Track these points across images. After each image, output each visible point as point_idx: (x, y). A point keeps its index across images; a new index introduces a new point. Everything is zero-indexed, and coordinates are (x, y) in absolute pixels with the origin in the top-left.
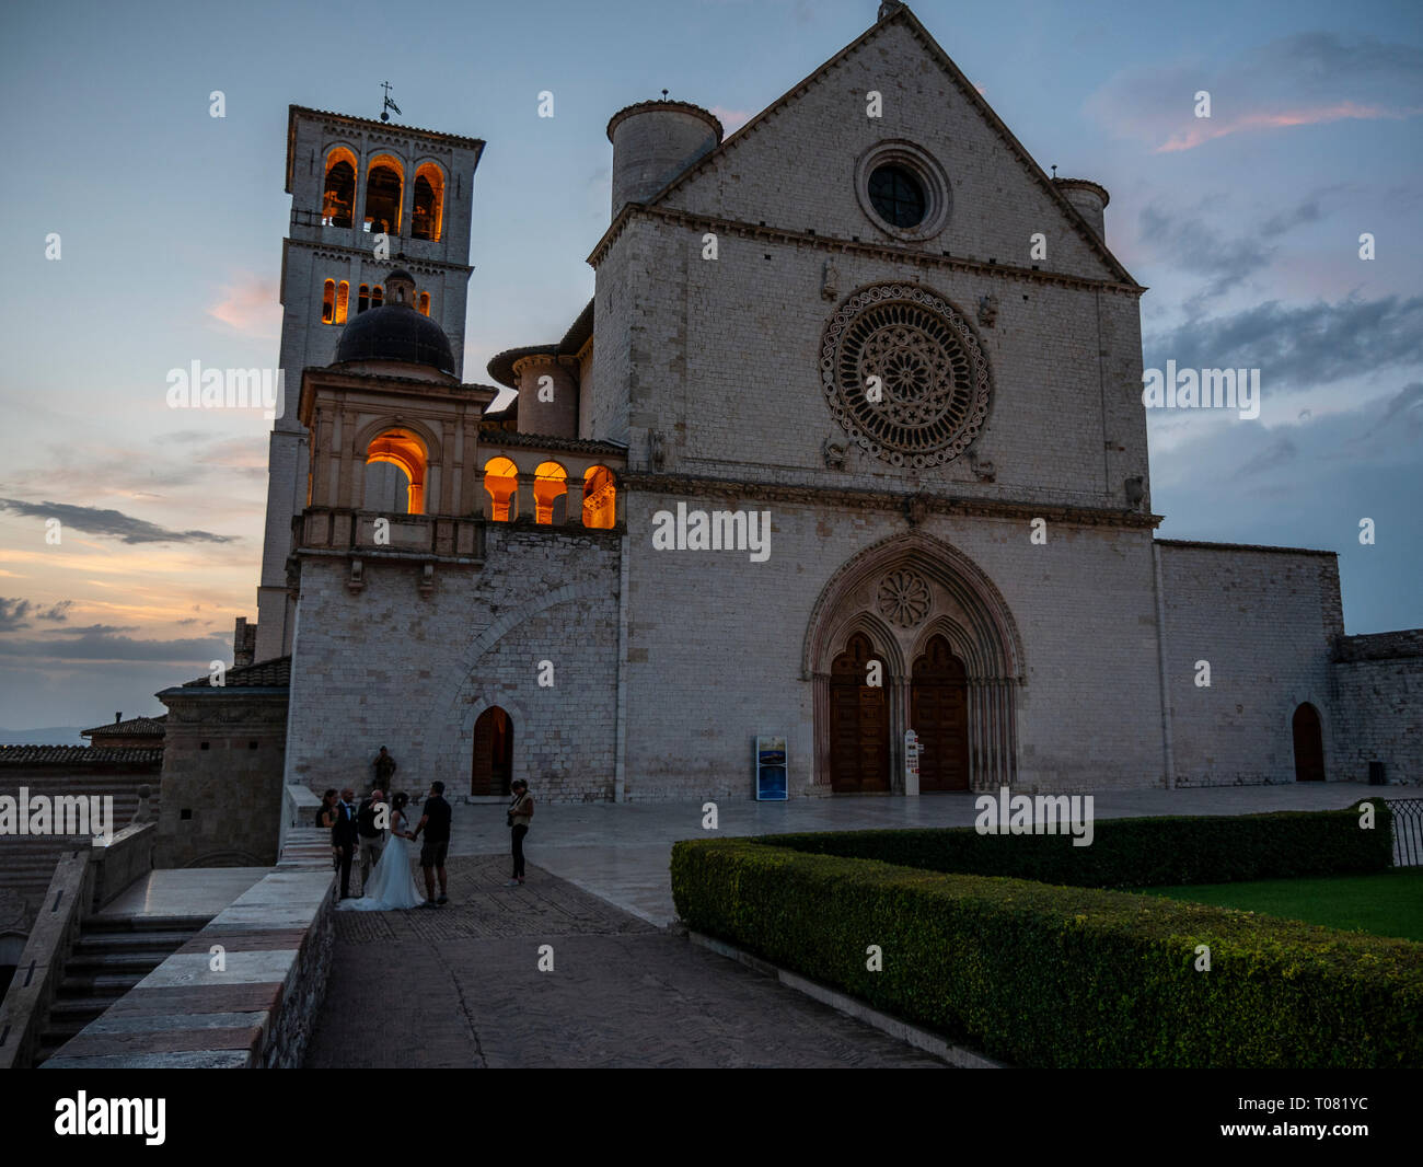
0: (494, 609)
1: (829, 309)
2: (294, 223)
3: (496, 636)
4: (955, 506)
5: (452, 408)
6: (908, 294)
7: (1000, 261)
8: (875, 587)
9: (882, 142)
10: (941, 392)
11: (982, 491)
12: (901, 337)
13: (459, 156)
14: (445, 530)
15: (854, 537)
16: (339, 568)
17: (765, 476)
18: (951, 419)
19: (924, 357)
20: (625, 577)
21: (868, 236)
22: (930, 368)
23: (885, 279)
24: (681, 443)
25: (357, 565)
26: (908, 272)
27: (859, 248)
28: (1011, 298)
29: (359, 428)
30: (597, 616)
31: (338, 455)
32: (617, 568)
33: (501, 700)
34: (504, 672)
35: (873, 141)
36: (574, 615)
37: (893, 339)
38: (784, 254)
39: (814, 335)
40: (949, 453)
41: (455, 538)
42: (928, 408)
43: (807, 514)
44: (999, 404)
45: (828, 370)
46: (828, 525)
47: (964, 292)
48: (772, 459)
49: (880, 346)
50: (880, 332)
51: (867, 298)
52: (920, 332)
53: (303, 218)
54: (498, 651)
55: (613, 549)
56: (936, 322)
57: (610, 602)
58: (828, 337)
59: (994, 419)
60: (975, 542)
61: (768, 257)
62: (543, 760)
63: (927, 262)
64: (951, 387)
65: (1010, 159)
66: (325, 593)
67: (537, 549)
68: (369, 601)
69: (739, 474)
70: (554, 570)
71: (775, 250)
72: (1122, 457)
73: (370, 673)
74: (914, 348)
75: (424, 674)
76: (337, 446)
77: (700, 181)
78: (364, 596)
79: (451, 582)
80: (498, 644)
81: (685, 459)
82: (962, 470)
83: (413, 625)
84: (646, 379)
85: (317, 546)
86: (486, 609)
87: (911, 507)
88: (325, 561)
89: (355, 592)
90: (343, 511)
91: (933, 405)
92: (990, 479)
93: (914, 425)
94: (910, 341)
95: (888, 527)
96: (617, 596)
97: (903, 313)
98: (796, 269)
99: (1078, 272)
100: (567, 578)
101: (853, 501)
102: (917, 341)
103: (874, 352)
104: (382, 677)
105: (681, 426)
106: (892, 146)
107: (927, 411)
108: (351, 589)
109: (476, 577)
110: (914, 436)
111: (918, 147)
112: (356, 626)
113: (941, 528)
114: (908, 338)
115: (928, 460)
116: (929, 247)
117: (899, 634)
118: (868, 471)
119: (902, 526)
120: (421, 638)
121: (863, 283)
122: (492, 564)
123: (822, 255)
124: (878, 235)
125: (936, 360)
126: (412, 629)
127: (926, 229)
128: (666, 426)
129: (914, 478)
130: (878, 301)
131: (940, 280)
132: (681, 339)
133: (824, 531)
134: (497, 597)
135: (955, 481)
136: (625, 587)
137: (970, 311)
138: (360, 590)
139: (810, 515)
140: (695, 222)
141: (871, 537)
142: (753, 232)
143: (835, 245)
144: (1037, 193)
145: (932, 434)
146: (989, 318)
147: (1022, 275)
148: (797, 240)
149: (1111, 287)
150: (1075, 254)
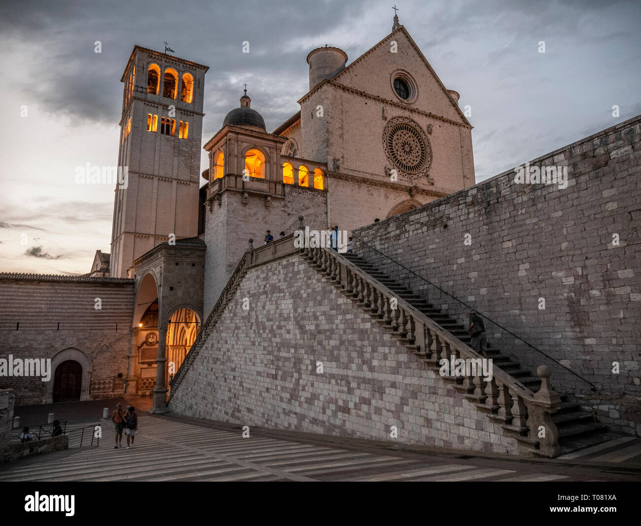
0: (289, 214)
1: (385, 123)
3: (290, 224)
4: (424, 192)
5: (272, 143)
6: (407, 121)
7: (433, 113)
9: (398, 70)
10: (417, 155)
11: (431, 188)
12: (405, 135)
14: (273, 185)
15: (395, 199)
16: (239, 196)
17: (369, 177)
18: (420, 163)
19: (412, 142)
20: (329, 206)
21: (395, 100)
22: (414, 146)
23: (400, 115)
24: (343, 163)
25: (246, 195)
26: (407, 114)
27: (392, 104)
28: (436, 126)
29: (243, 147)
30: (320, 219)
31: (237, 156)
32: (326, 204)
35: (395, 69)
36: (314, 218)
37: (403, 135)
38: (371, 103)
39: (381, 131)
40: (420, 175)
41: (276, 189)
43: (381, 191)
44: (434, 160)
45: (385, 144)
46: (388, 195)
47: (423, 122)
48: (370, 171)
49: (399, 137)
50: (399, 133)
51: (395, 121)
52: (411, 134)
54: (290, 229)
55: (324, 197)
56: (415, 131)
57: (324, 215)
58: (384, 133)
59: (433, 165)
61: (366, 103)
63: (412, 111)
64: (420, 153)
65: (434, 80)
66: (235, 204)
67: (301, 195)
68: (249, 208)
69: (361, 175)
70: (307, 203)
71: (367, 101)
72: (468, 181)
73: (251, 234)
74: (409, 139)
76: (236, 153)
77: (345, 75)
78: (247, 206)
79: (275, 204)
80: (290, 227)
81: (345, 169)
82: (424, 181)
83: (264, 218)
84: (332, 140)
85: (232, 187)
86: (286, 214)
87: (411, 191)
88: (235, 192)
89: (245, 204)
91: (415, 159)
92: (433, 184)
93: (410, 164)
95: (405, 197)
96: (326, 213)
97: (405, 128)
98: (375, 108)
99: (454, 119)
100: (311, 206)
101: (394, 187)
102: (410, 137)
103: (398, 139)
105: (343, 157)
106: (401, 72)
107: (413, 160)
108: (243, 203)
109: (283, 203)
110: (410, 168)
111: (408, 73)
112: (245, 217)
113: (419, 198)
114: (407, 136)
115: (414, 176)
116: (413, 106)
118: (398, 178)
119: (409, 197)
120: (266, 223)
121: (394, 115)
122: (287, 199)
123: (382, 105)
124: (398, 100)
125: (416, 144)
126: (263, 219)
127: (411, 100)
128: (339, 157)
129: (411, 182)
130: (398, 122)
131: (416, 117)
132: (342, 128)
133: (386, 197)
134: (289, 211)
135: (423, 184)
136: (329, 210)
137: (425, 129)
138: (246, 204)
139: (382, 191)
140: (345, 89)
141: (400, 200)
142: (362, 94)
143: (386, 102)
144: (442, 92)
145: (415, 168)
146: (430, 133)
147: (439, 119)
148: (375, 99)
149: (463, 126)
150: (453, 114)
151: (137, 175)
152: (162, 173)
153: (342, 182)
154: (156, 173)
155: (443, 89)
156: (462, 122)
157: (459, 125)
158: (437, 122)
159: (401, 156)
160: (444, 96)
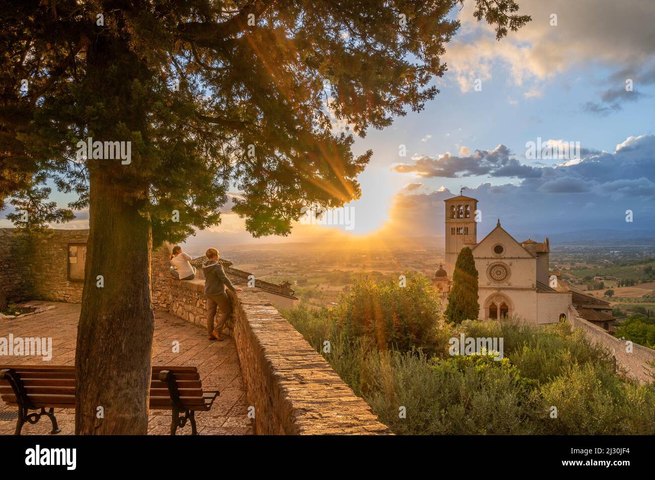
1: (487, 266)
2: (446, 219)
4: (504, 289)
6: (499, 263)
7: (513, 257)
8: (494, 298)
10: (503, 274)
11: (508, 287)
13: (472, 203)
15: (490, 293)
18: (505, 278)
21: (493, 257)
22: (502, 272)
23: (496, 261)
26: (499, 260)
27: (492, 258)
28: (514, 262)
35: (495, 244)
37: (497, 269)
39: (485, 270)
40: (504, 282)
44: (512, 275)
45: (488, 273)
47: (507, 262)
50: (495, 268)
51: (493, 265)
52: (501, 267)
56: (504, 267)
59: (511, 277)
60: (507, 293)
63: (501, 259)
64: (505, 274)
71: (480, 260)
79: (446, 298)
82: (506, 284)
87: (500, 289)
92: (510, 285)
94: (500, 269)
95: (495, 292)
97: (499, 265)
98: (483, 262)
99: (524, 256)
101: (490, 289)
103: (494, 270)
106: (498, 244)
107: (502, 277)
110: (500, 280)
111: (502, 244)
113: (502, 292)
115: (501, 283)
116: (502, 257)
117: (498, 303)
118: (493, 285)
119: (497, 291)
121: (492, 262)
123: (487, 260)
124: (495, 256)
125: (503, 270)
127: (502, 254)
129: (499, 285)
130: (495, 264)
131: (503, 261)
133: (487, 292)
137: (508, 264)
139: (485, 291)
141: (492, 293)
142: (479, 258)
143: (488, 258)
144: (519, 247)
145: (503, 279)
146: (511, 265)
147: (516, 258)
148: (483, 258)
149: (531, 258)
150: (525, 254)
151: (448, 254)
152: (458, 252)
154: (456, 252)
155: (521, 245)
156: (530, 256)
157: (528, 258)
158: (516, 260)
159: (495, 276)
160: (521, 248)
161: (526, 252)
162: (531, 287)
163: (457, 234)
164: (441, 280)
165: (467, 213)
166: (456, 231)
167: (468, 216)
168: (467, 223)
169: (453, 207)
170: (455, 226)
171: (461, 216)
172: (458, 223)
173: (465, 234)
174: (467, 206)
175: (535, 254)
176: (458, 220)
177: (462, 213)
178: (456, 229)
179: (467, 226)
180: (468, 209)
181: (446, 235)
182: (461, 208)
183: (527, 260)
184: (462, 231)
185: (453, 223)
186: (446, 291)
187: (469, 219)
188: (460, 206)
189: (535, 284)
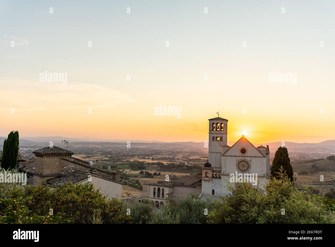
1: (237, 161)
2: (209, 131)
7: (252, 156)
13: (225, 122)
18: (247, 169)
21: (240, 155)
22: (246, 165)
26: (243, 158)
27: (239, 156)
28: (253, 159)
29: (205, 172)
31: (204, 174)
32: (221, 181)
33: (214, 189)
34: (214, 187)
35: (241, 147)
36: (218, 184)
38: (233, 158)
39: (235, 164)
40: (247, 172)
41: (210, 179)
42: (245, 168)
44: (251, 168)
45: (236, 166)
47: (248, 159)
48: (232, 173)
50: (241, 163)
53: (210, 131)
56: (247, 162)
58: (237, 164)
62: (216, 193)
63: (245, 157)
64: (247, 167)
65: (253, 147)
66: (203, 182)
69: (229, 174)
70: (217, 181)
71: (232, 157)
74: (244, 164)
75: (209, 187)
77: (227, 153)
79: (210, 181)
81: (226, 173)
90: (204, 177)
93: (244, 170)
94: (244, 163)
97: (243, 161)
99: (260, 156)
104: (207, 187)
105: (225, 171)
106: (243, 148)
111: (245, 147)
112: (205, 184)
115: (245, 172)
116: (245, 156)
118: (240, 173)
121: (239, 159)
123: (236, 157)
126: (208, 184)
127: (245, 154)
128: (224, 171)
130: (241, 160)
131: (246, 158)
132: (225, 165)
134: (213, 182)
138: (205, 182)
140: (226, 156)
142: (231, 156)
143: (237, 156)
144: (256, 150)
145: (246, 170)
146: (251, 161)
147: (254, 157)
148: (234, 156)
149: (263, 157)
150: (259, 155)
151: (210, 153)
152: (216, 152)
153: (224, 176)
154: (215, 152)
155: (256, 149)
156: (263, 156)
157: (261, 157)
158: (254, 158)
159: (242, 168)
160: (257, 150)
161: (260, 153)
162: (263, 176)
163: (216, 141)
164: (208, 169)
165: (221, 128)
166: (215, 139)
167: (222, 130)
168: (222, 134)
169: (213, 124)
170: (215, 136)
171: (218, 130)
172: (216, 134)
173: (221, 141)
174: (222, 124)
175: (265, 155)
176: (217, 132)
177: (218, 128)
178: (215, 138)
179: (222, 136)
180: (222, 125)
181: (209, 141)
182: (218, 125)
183: (260, 158)
184: (218, 139)
185: (213, 134)
186: (211, 177)
187: (223, 131)
188: (217, 124)
189: (266, 174)
